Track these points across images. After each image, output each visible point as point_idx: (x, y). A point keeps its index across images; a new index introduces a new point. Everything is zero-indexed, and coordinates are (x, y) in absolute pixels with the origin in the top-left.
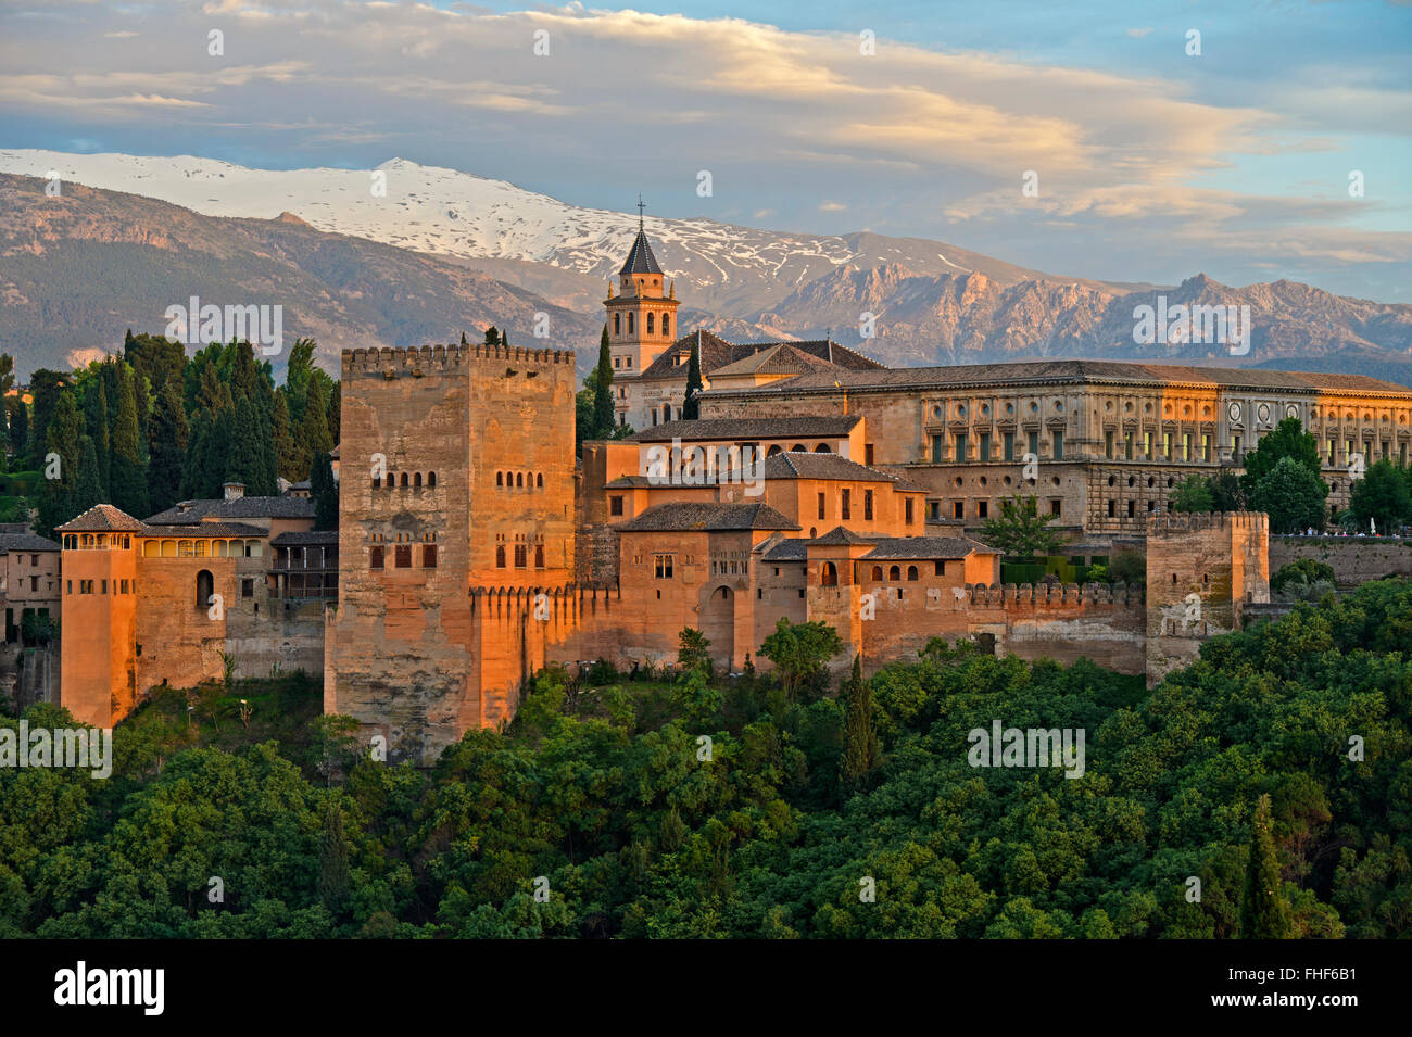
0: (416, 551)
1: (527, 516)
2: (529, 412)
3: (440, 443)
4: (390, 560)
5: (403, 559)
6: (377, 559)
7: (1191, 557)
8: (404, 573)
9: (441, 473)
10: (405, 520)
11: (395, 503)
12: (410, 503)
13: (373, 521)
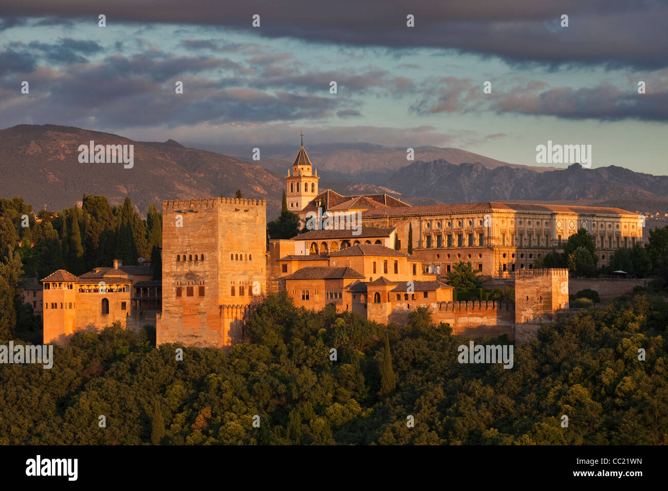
0: (196, 289)
1: (245, 273)
2: (244, 227)
3: (206, 241)
4: (184, 293)
5: (190, 293)
6: (179, 293)
7: (534, 289)
8: (191, 298)
9: (206, 254)
10: (191, 275)
11: (186, 268)
12: (193, 268)
13: (177, 276)
